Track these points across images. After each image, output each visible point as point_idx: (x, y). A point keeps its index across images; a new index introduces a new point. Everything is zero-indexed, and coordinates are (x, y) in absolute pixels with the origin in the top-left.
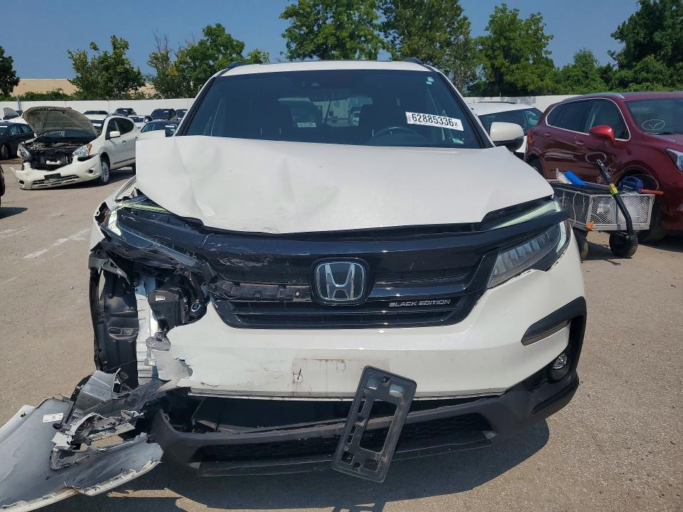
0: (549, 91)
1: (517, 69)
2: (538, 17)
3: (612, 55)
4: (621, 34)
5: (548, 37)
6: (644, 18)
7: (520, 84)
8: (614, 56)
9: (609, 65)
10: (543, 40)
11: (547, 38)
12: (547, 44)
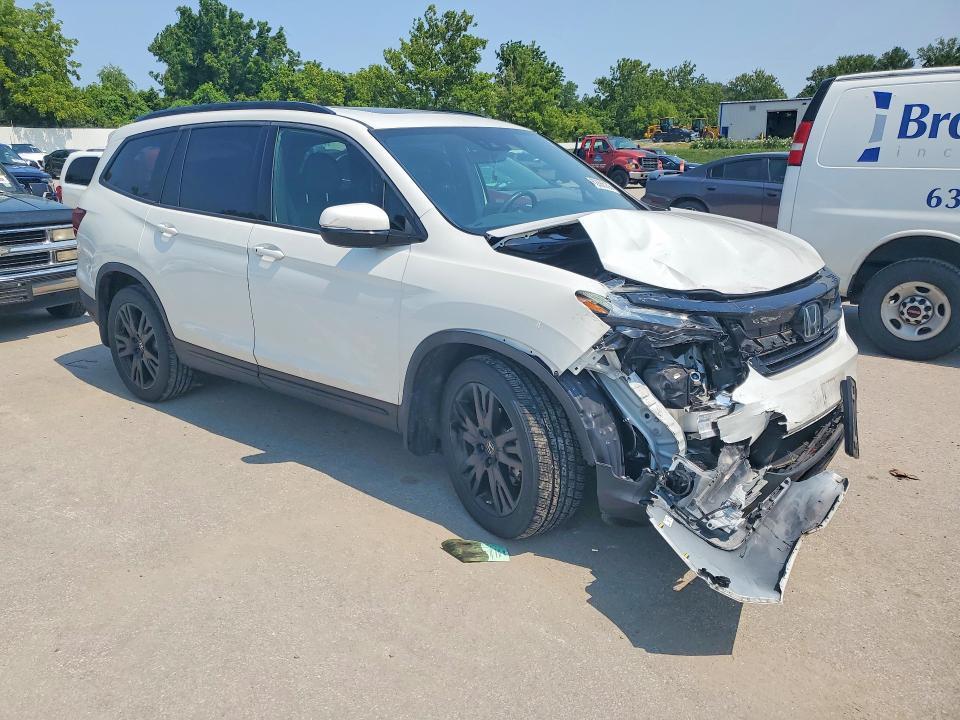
0: (88, 122)
1: (32, 84)
2: (48, 8)
3: (156, 77)
4: (158, 50)
5: (70, 41)
6: (188, 33)
7: (42, 109)
8: (159, 79)
9: (152, 89)
10: (63, 45)
11: (68, 43)
12: (72, 51)
